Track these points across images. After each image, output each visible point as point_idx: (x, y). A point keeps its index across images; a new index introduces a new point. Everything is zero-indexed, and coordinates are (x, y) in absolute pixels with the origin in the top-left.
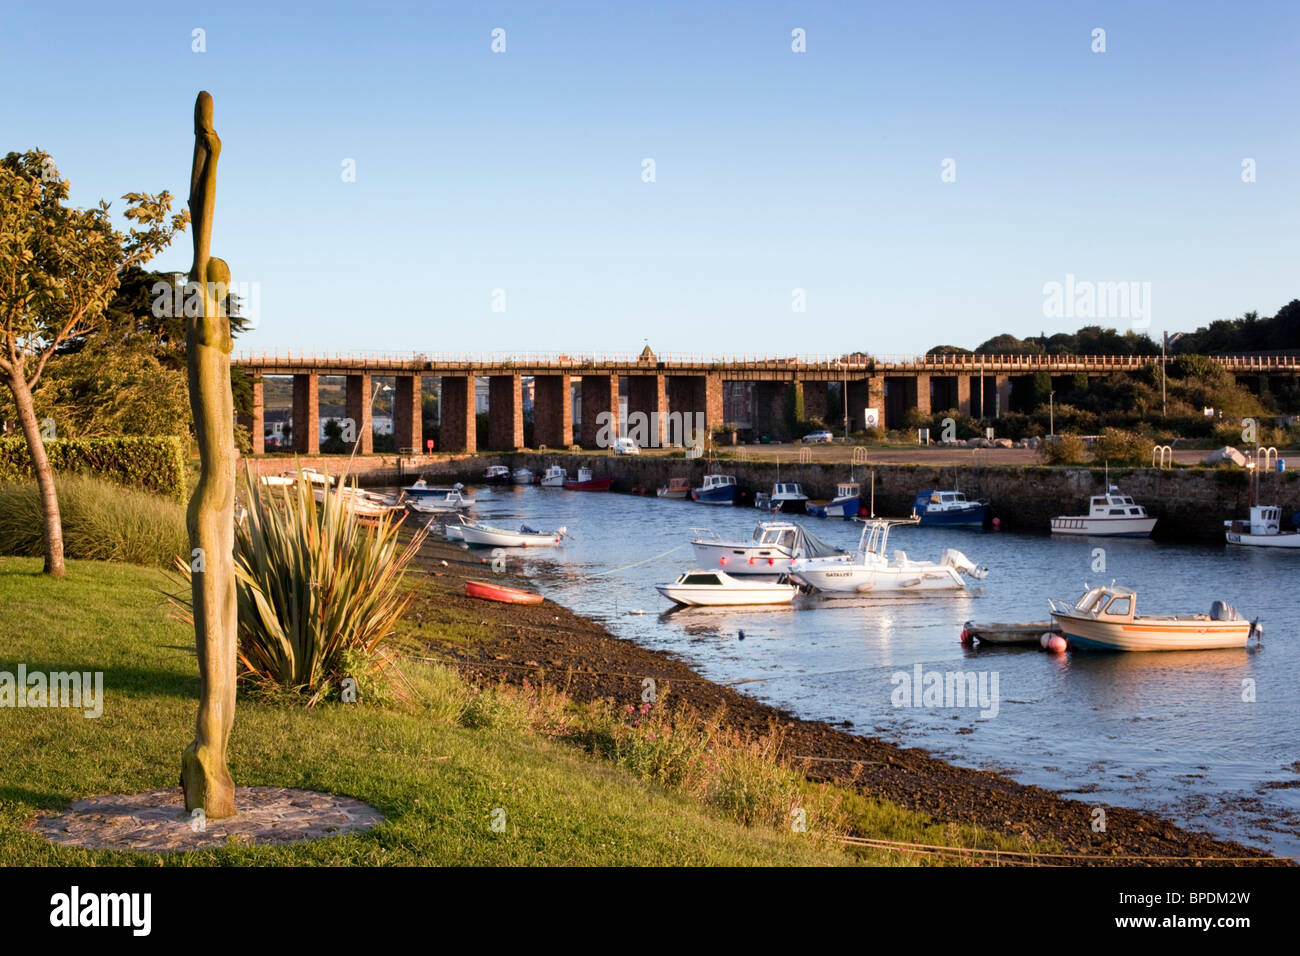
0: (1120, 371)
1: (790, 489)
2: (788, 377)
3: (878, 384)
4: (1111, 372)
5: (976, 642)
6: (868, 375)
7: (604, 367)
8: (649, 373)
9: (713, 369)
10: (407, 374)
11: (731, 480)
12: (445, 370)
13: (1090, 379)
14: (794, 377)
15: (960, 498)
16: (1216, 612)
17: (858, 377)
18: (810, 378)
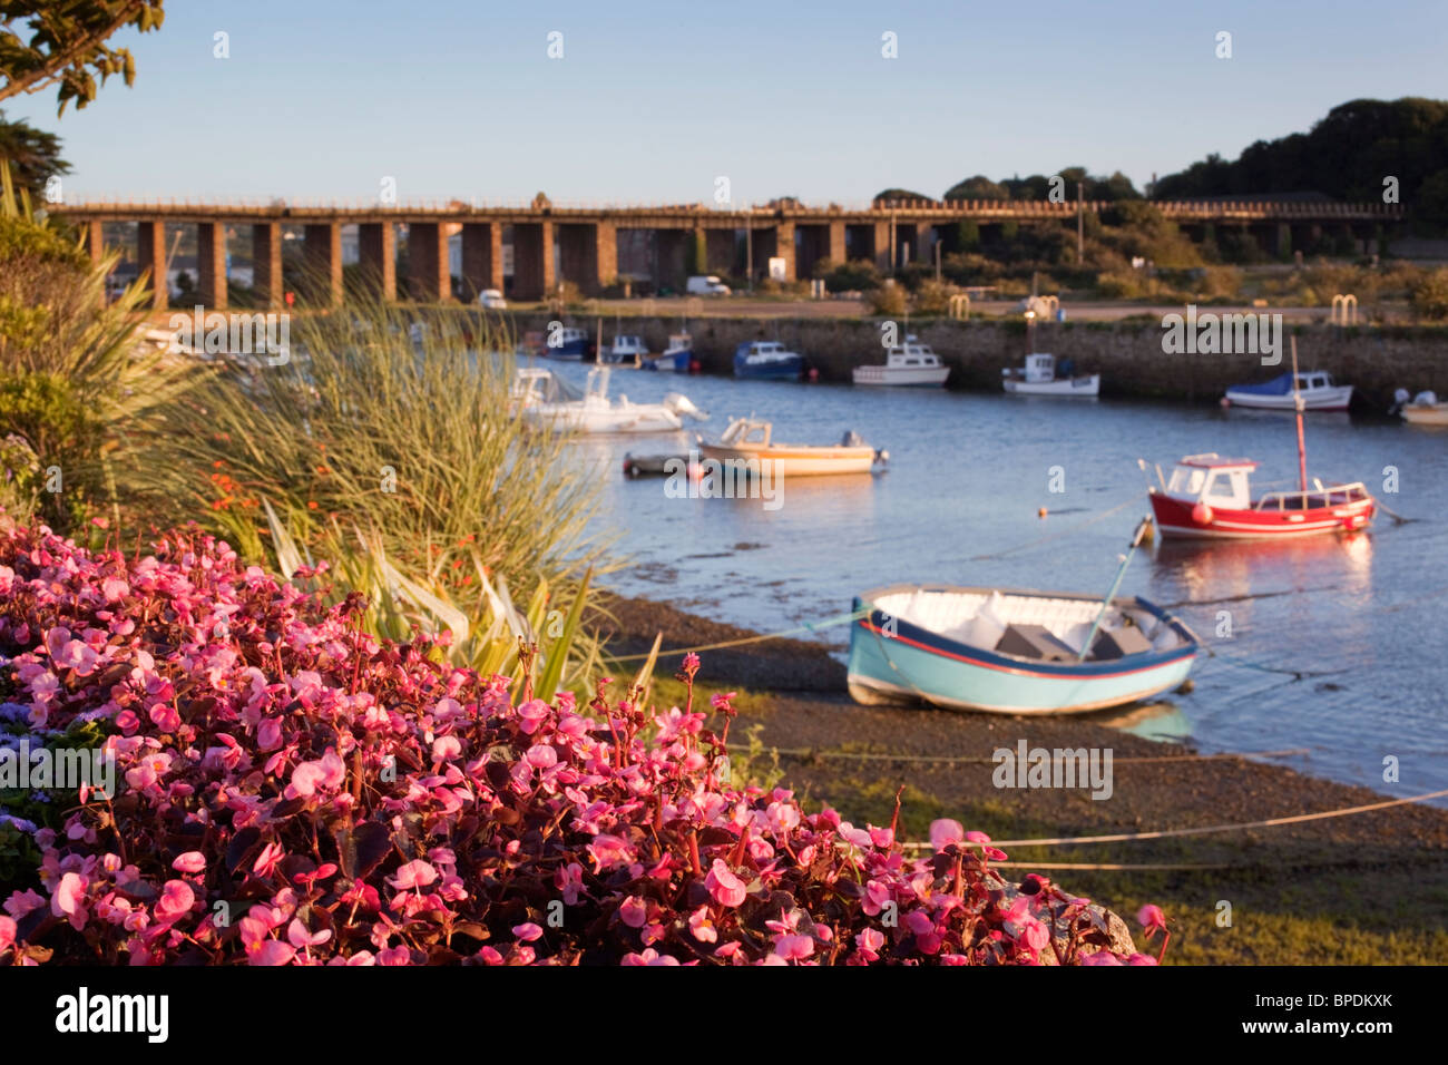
0: (1054, 218)
1: (631, 342)
2: (689, 225)
3: (787, 232)
4: (1044, 219)
5: (635, 471)
6: (777, 222)
7: (484, 213)
8: (536, 221)
9: (606, 216)
10: (265, 222)
11: (581, 334)
12: (306, 217)
13: (1020, 226)
14: (696, 225)
15: (780, 349)
16: (846, 440)
17: (766, 225)
18: (713, 225)
